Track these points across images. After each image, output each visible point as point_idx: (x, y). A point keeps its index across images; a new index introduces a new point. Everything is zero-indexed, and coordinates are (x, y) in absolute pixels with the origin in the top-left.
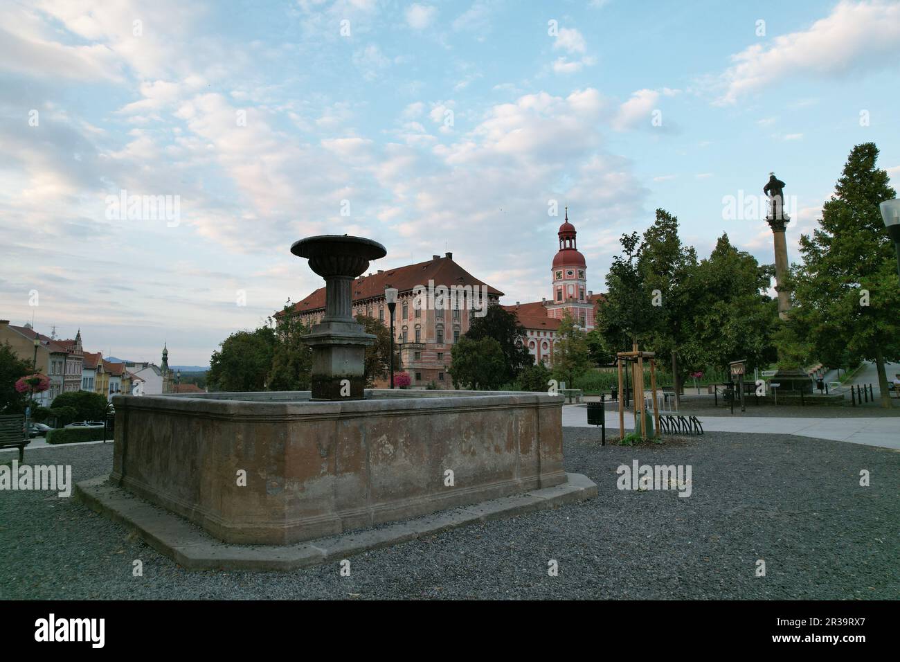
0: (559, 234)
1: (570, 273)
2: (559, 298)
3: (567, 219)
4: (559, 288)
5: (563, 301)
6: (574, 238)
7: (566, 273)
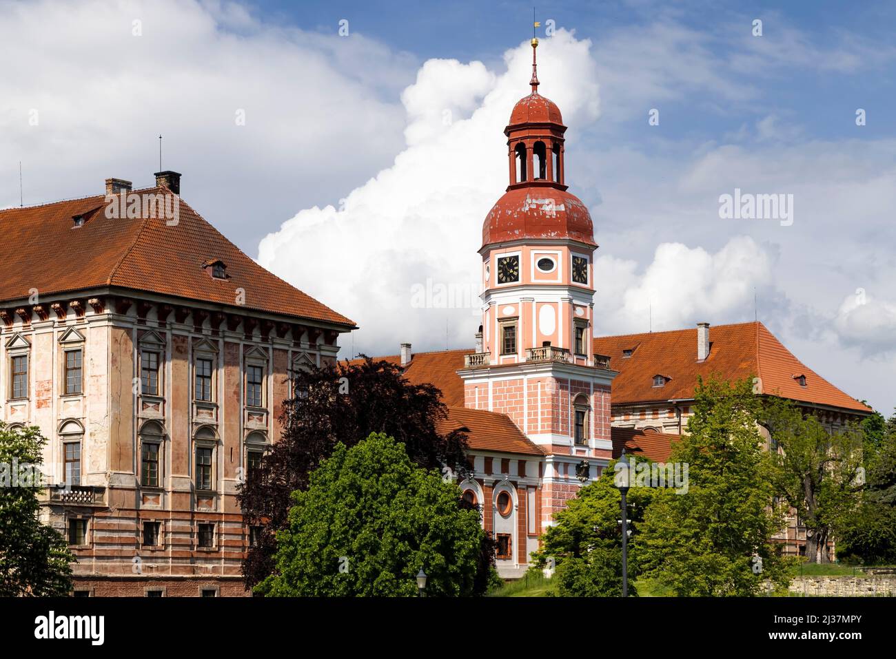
0: (508, 131)
1: (546, 264)
2: (509, 346)
3: (535, 84)
4: (508, 312)
5: (520, 357)
6: (558, 147)
7: (534, 264)
